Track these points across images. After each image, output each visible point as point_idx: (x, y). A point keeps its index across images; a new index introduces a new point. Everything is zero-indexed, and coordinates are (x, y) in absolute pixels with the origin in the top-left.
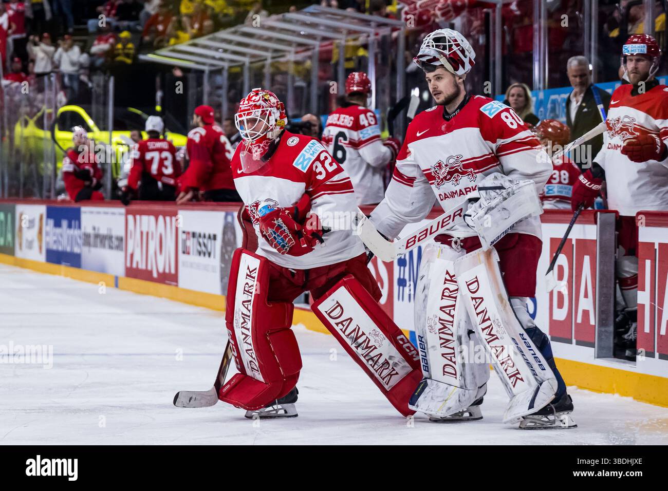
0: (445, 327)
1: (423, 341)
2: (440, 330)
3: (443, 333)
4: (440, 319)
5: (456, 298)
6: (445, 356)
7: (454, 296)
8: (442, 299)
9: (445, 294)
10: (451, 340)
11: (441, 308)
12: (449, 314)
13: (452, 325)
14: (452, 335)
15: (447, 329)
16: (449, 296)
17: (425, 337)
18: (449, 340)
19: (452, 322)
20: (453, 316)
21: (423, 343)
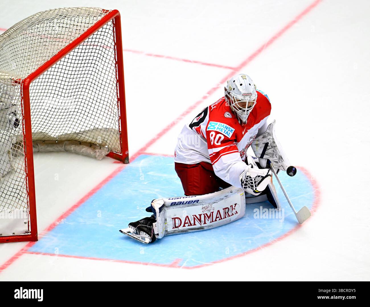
0: (209, 218)
1: (195, 202)
2: (206, 214)
3: (205, 217)
4: (213, 213)
5: (225, 217)
6: (187, 218)
7: (226, 216)
8: (223, 209)
9: (226, 210)
10: (201, 223)
11: (219, 211)
12: (217, 218)
13: (211, 222)
14: (205, 223)
15: (208, 219)
16: (225, 213)
17: (197, 204)
18: (200, 222)
19: (213, 221)
20: (216, 220)
21: (193, 203)
